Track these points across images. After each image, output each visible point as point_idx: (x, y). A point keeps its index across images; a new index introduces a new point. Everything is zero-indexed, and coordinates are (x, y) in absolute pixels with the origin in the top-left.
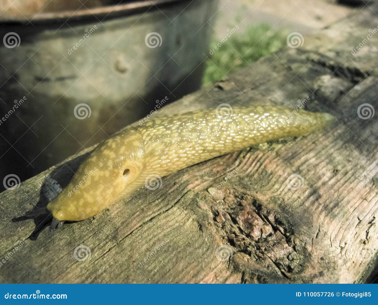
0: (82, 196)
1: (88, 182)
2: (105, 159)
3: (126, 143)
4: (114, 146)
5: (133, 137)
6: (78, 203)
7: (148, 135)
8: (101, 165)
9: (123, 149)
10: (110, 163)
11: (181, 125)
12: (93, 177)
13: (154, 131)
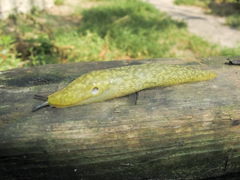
0: (67, 93)
1: (73, 88)
2: (86, 79)
3: (101, 75)
4: (94, 74)
5: (106, 73)
6: (63, 95)
7: (116, 74)
8: (83, 81)
9: (98, 77)
10: (88, 82)
11: (135, 70)
12: (77, 86)
13: (120, 73)
